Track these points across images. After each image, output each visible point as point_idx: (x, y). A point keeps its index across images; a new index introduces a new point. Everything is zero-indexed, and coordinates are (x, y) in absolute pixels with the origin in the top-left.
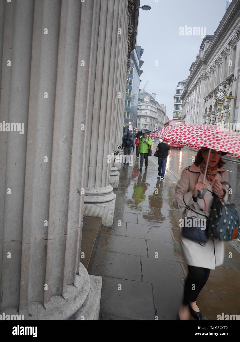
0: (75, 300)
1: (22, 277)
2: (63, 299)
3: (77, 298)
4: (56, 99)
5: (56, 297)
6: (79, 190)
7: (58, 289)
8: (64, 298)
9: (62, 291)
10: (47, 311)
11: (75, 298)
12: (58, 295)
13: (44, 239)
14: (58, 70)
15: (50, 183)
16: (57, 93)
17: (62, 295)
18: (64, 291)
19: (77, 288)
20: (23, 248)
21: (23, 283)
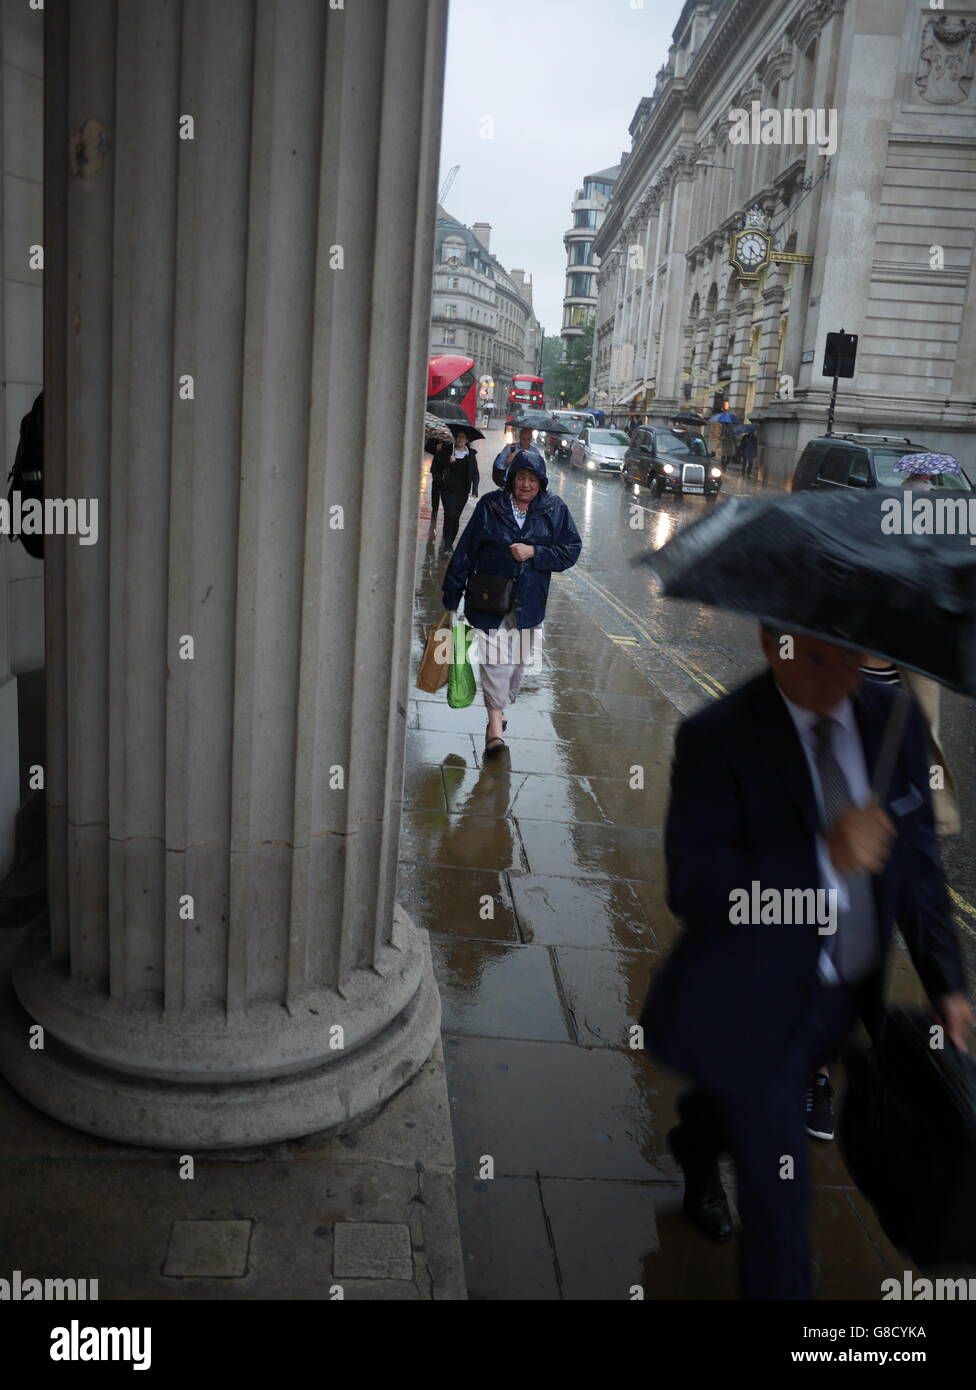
0: (402, 978)
1: (294, 925)
2: (376, 977)
3: (405, 974)
4: (365, 492)
5: (359, 971)
6: (403, 706)
7: (361, 954)
8: (377, 973)
9: (372, 958)
10: (348, 1001)
11: (402, 973)
12: (361, 969)
13: (335, 833)
14: (368, 419)
15: (351, 698)
16: (366, 479)
17: (371, 968)
18: (376, 956)
19: (399, 950)
20: (295, 858)
21: (295, 939)
